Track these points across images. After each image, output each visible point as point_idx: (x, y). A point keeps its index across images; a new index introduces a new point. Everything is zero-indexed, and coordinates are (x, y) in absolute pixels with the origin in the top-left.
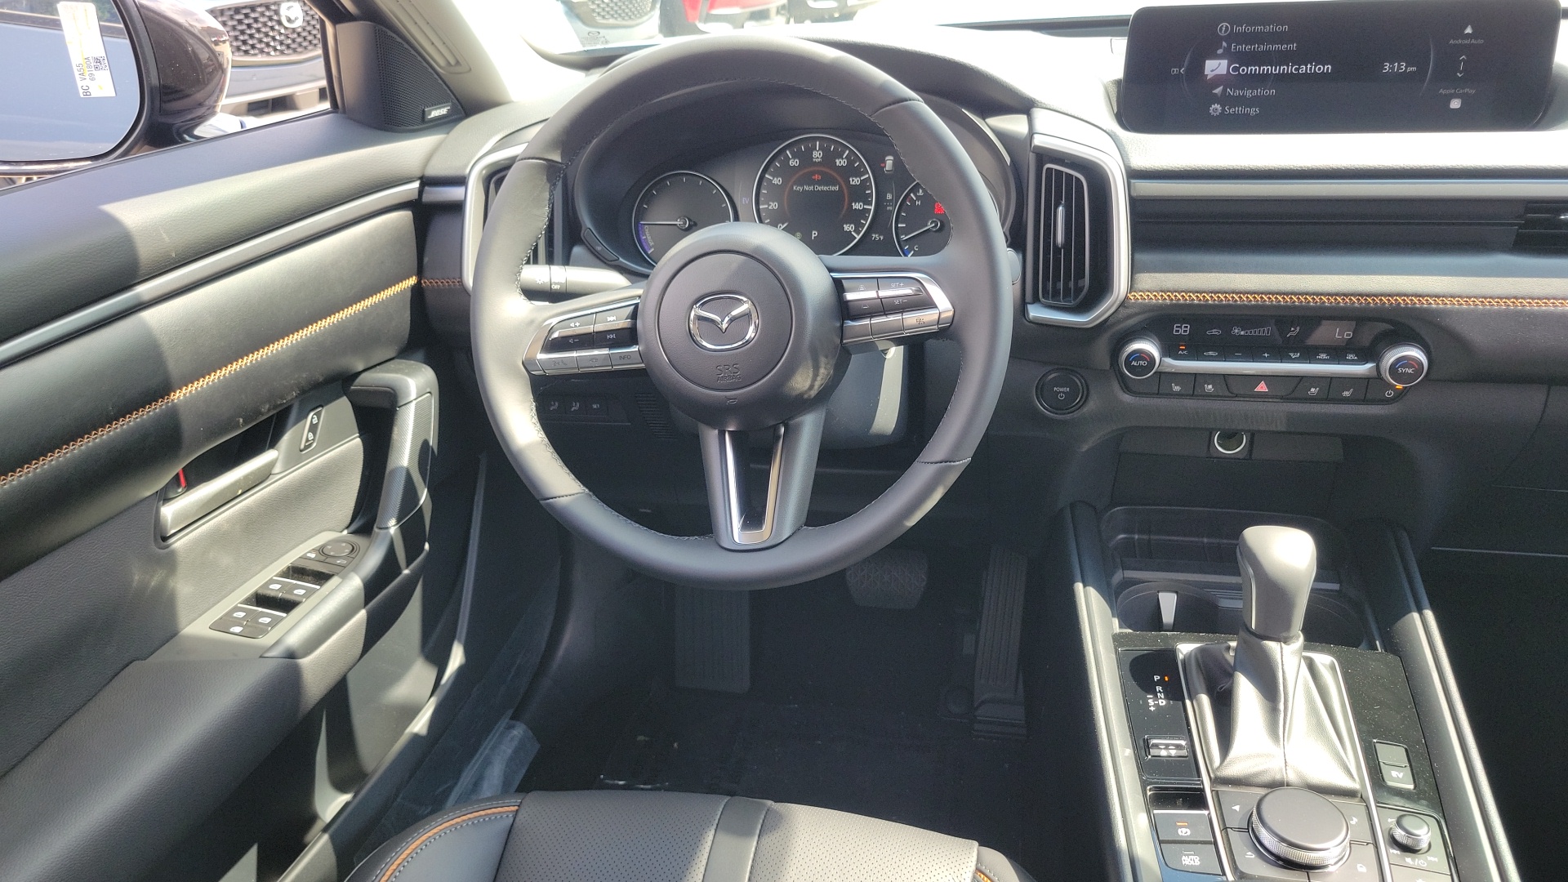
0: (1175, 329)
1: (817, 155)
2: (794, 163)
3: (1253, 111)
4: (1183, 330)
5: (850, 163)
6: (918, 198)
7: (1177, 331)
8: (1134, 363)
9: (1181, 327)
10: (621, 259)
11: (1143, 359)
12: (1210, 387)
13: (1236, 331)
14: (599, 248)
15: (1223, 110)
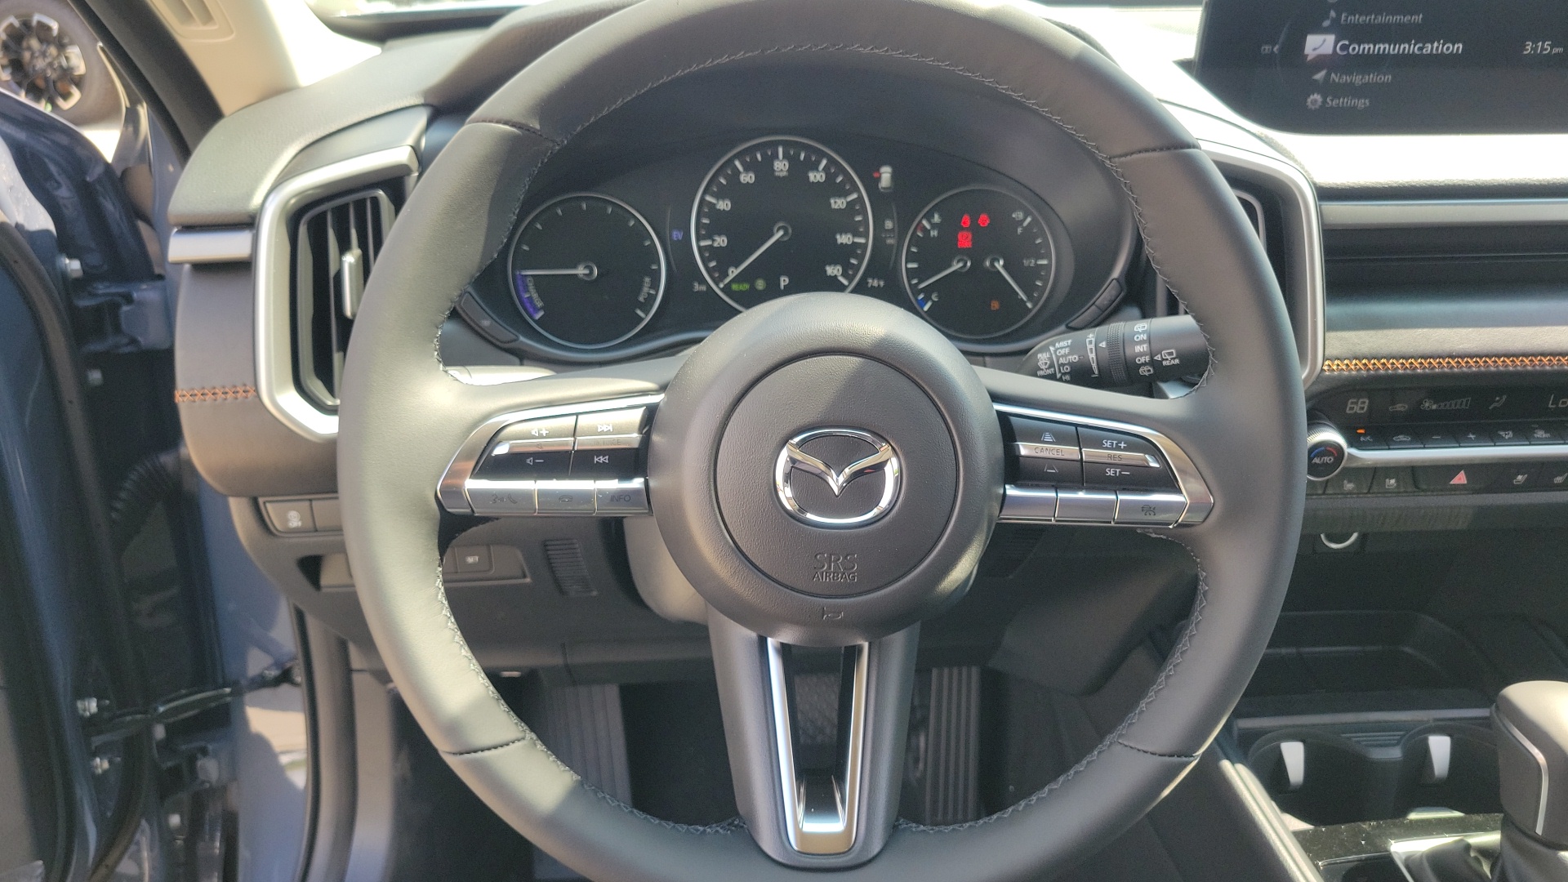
0: (1349, 405)
1: (781, 166)
2: (747, 178)
3: (1362, 103)
4: (1358, 406)
5: (830, 177)
6: (934, 226)
7: (1352, 409)
8: (1317, 460)
9: (1356, 403)
10: (522, 338)
11: (1329, 453)
12: (1393, 481)
13: (1427, 405)
14: (486, 323)
15: (1325, 102)
